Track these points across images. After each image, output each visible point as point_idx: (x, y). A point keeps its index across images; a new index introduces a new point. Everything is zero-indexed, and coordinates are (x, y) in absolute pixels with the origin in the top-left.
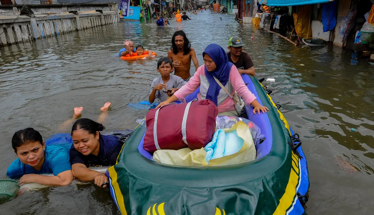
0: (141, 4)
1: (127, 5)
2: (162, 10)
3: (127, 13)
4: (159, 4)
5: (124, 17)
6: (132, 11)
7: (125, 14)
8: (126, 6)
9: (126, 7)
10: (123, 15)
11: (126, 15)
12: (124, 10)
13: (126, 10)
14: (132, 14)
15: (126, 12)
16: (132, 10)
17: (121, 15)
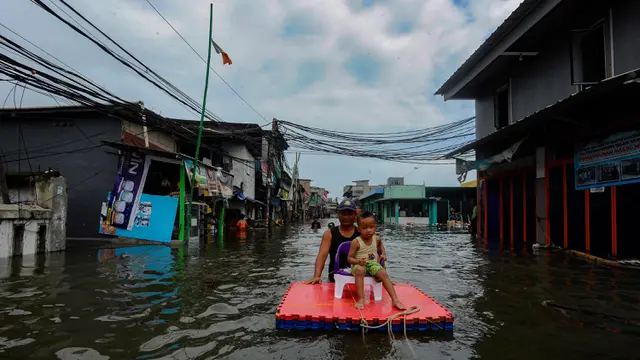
0: (182, 185)
1: (135, 192)
2: (270, 214)
3: (127, 218)
4: (266, 203)
5: (120, 232)
6: (148, 212)
7: (120, 219)
8: (132, 195)
9: (129, 197)
10: (116, 225)
11: (124, 226)
12: (121, 206)
13: (129, 206)
14: (145, 222)
15: (124, 213)
16: (147, 208)
17: (108, 223)
